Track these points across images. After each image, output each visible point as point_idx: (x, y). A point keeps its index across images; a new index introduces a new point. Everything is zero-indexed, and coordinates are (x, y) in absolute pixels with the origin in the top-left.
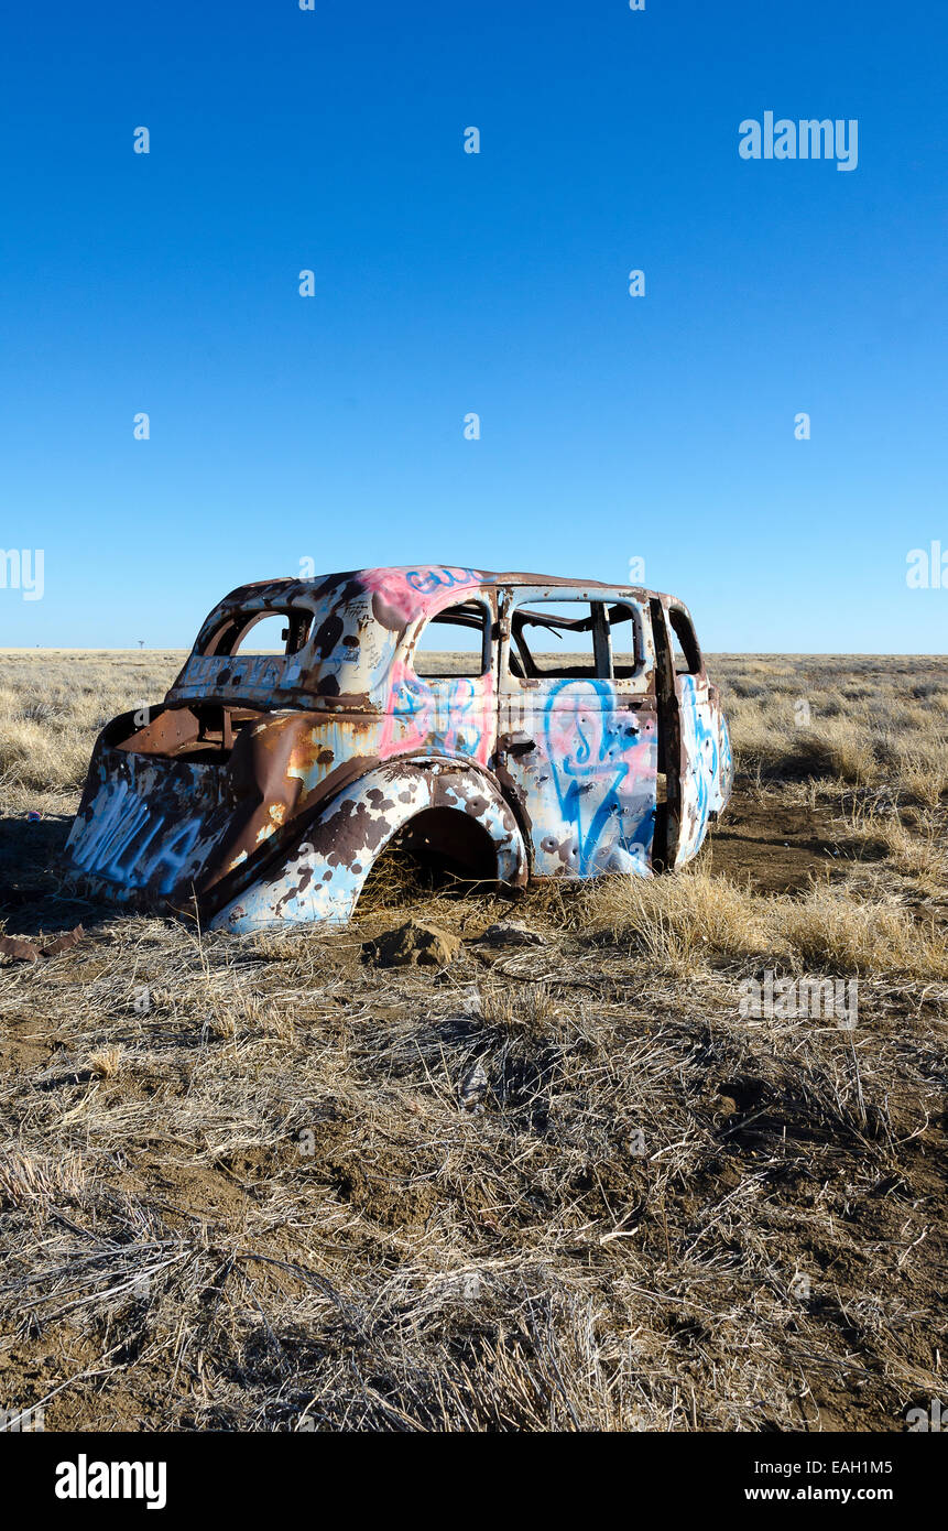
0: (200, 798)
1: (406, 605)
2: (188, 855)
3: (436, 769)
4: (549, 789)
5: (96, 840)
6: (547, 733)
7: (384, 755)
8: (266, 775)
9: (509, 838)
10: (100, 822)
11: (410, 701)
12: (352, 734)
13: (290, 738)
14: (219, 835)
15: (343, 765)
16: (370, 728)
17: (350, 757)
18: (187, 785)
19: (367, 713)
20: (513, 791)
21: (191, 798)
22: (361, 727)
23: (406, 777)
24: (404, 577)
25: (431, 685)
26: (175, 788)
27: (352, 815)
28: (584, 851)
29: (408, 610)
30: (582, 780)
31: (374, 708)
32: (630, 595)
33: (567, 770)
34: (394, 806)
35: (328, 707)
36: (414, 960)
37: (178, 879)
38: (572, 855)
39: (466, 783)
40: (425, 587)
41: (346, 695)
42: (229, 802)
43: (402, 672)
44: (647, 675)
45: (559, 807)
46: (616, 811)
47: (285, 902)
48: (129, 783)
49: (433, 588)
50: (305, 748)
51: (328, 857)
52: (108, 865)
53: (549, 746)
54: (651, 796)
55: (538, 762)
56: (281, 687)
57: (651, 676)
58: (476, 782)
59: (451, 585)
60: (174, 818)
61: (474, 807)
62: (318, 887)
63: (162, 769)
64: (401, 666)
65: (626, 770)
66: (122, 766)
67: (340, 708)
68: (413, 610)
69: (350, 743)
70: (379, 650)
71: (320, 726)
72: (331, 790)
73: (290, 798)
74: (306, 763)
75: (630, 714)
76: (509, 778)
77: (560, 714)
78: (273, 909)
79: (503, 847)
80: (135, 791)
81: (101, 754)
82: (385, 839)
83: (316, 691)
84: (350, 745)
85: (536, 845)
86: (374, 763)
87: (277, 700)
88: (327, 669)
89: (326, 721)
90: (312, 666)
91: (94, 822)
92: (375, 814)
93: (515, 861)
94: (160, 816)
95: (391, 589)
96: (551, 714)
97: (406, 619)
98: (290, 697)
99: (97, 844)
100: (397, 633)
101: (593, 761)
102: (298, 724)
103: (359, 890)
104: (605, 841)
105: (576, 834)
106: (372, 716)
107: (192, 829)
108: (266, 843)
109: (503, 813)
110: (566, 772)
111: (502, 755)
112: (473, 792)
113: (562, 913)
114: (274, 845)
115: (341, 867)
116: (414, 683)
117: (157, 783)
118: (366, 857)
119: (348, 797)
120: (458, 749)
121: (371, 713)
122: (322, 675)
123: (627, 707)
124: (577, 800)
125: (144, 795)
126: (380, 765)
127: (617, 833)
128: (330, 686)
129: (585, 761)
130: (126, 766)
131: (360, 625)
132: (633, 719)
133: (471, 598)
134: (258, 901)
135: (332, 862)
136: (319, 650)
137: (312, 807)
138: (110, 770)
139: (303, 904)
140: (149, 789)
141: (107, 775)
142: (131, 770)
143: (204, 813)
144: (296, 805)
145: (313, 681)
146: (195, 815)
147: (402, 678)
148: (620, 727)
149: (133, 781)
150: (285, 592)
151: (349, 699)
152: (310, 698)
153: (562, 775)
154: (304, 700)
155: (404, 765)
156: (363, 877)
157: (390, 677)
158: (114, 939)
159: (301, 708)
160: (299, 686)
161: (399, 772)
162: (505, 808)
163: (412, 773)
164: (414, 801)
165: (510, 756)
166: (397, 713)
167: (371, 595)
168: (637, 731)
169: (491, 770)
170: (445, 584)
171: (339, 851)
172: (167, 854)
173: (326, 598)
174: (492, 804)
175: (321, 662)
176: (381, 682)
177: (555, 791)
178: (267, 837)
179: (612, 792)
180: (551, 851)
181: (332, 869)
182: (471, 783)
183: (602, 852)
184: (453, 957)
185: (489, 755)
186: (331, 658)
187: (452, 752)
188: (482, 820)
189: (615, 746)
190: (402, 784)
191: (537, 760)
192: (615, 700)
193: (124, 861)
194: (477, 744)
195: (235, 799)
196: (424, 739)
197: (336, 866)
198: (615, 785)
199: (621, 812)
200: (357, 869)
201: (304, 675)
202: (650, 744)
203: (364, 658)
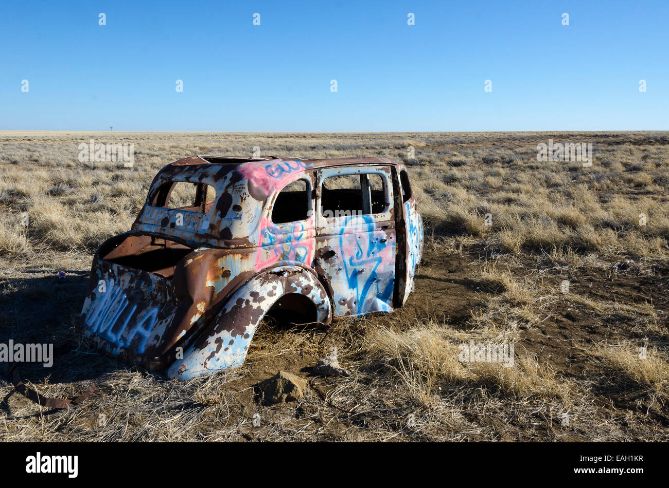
0: (157, 295)
1: (266, 186)
2: (152, 330)
3: (286, 275)
4: (342, 274)
5: (98, 312)
6: (341, 246)
7: (257, 269)
8: (194, 288)
9: (323, 302)
10: (99, 302)
11: (270, 238)
12: (240, 260)
13: (206, 265)
14: (170, 319)
15: (236, 277)
16: (250, 256)
17: (240, 273)
18: (148, 286)
19: (248, 248)
20: (324, 277)
21: (151, 294)
22: (245, 256)
23: (270, 282)
24: (264, 169)
25: (281, 228)
26: (142, 287)
27: (243, 307)
28: (359, 303)
29: (267, 188)
30: (359, 268)
31: (252, 244)
32: (381, 169)
33: (351, 264)
34: (265, 299)
35: (226, 246)
36: (284, 400)
37: (147, 345)
38: (354, 305)
39: (302, 279)
40: (276, 174)
41: (236, 239)
42: (173, 300)
43: (266, 223)
44: (390, 211)
45: (347, 282)
46: (375, 281)
47: (209, 360)
48: (115, 280)
49: (280, 174)
50: (215, 269)
51: (231, 332)
52: (106, 331)
53: (342, 252)
54: (393, 272)
55: (337, 262)
56: (198, 233)
57: (393, 211)
58: (306, 277)
59: (289, 172)
60: (142, 307)
61: (305, 290)
62: (226, 349)
63: (133, 275)
64: (265, 220)
65: (380, 260)
66: (110, 271)
67: (233, 246)
68: (270, 188)
69: (239, 265)
70: (253, 212)
71: (222, 257)
72: (230, 292)
73: (208, 298)
74: (216, 278)
75: (382, 232)
76: (322, 271)
77: (347, 235)
78: (202, 364)
79: (320, 307)
80: (119, 284)
81: (97, 263)
82: (261, 317)
83: (219, 237)
84: (240, 266)
85: (336, 302)
86: (253, 274)
87: (197, 240)
88: (224, 224)
89: (226, 254)
90: (216, 222)
91: (96, 301)
92: (255, 305)
93: (326, 311)
94: (134, 304)
95: (257, 177)
96: (343, 236)
97: (266, 193)
98: (205, 240)
99: (99, 315)
100: (262, 202)
101: (364, 258)
102: (210, 257)
103: (248, 346)
104: (370, 295)
105: (355, 294)
106: (250, 249)
107: (153, 314)
108: (196, 323)
109: (320, 290)
110: (351, 265)
111: (319, 260)
112: (305, 283)
113: (350, 338)
114: (200, 324)
115: (238, 336)
116: (271, 228)
117: (131, 281)
118: (251, 329)
119: (240, 296)
120: (296, 260)
121: (250, 247)
122: (222, 227)
123: (381, 229)
124: (356, 278)
125: (124, 289)
126: (255, 276)
127: (376, 291)
128: (226, 234)
129: (360, 259)
130: (113, 271)
131: (242, 198)
132: (383, 234)
133: (300, 177)
134: (194, 360)
135: (234, 335)
136: (219, 213)
137: (220, 302)
138: (103, 272)
139: (218, 359)
140: (126, 285)
141: (102, 274)
142: (116, 273)
143: (159, 305)
144: (211, 301)
145: (217, 231)
146: (155, 305)
147: (266, 226)
148: (377, 239)
149: (117, 280)
150: (197, 172)
151: (238, 241)
152: (216, 240)
153: (349, 266)
154: (213, 242)
155: (269, 275)
156: (250, 339)
157: (260, 228)
158: (113, 389)
159: (211, 246)
160: (209, 233)
161: (266, 279)
162: (321, 288)
163: (273, 279)
164: (275, 295)
165: (323, 259)
166: (264, 245)
167: (247, 181)
168: (386, 240)
169: (313, 268)
170: (287, 172)
171: (237, 328)
172: (139, 328)
173: (222, 180)
174: (314, 287)
175: (221, 220)
176: (255, 230)
177: (345, 275)
178: (196, 320)
179: (374, 273)
180: (343, 304)
181: (233, 338)
182: (303, 278)
183: (368, 302)
184: (303, 394)
185: (312, 260)
186: (227, 217)
187: (292, 262)
188: (309, 296)
189: (375, 249)
190: (269, 286)
191: (336, 260)
192: (374, 225)
193: (116, 329)
194: (305, 255)
195: (177, 300)
196: (278, 257)
197: (235, 336)
198: (375, 269)
199: (379, 281)
200: (247, 336)
201: (212, 227)
202: (392, 246)
203: (245, 217)
